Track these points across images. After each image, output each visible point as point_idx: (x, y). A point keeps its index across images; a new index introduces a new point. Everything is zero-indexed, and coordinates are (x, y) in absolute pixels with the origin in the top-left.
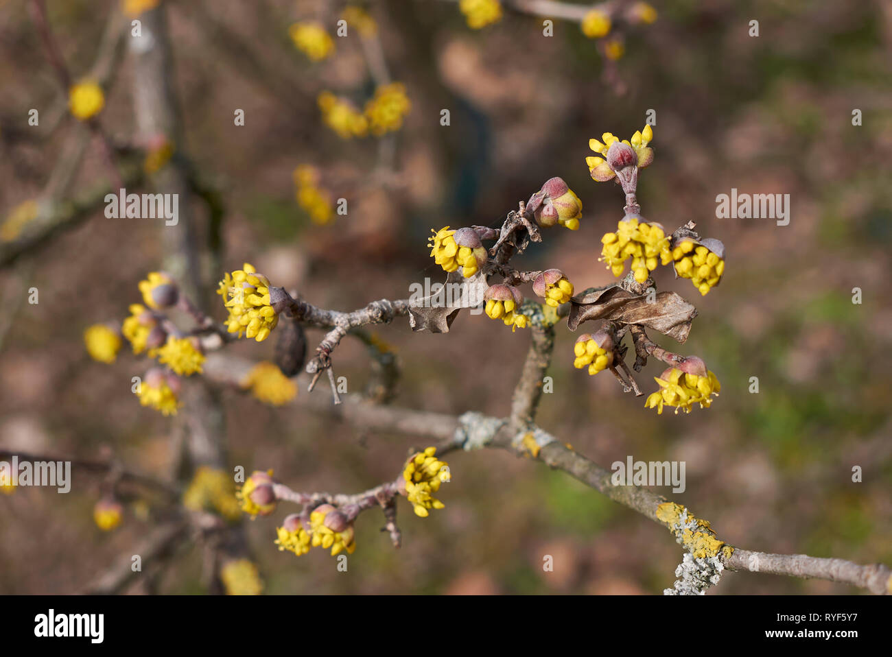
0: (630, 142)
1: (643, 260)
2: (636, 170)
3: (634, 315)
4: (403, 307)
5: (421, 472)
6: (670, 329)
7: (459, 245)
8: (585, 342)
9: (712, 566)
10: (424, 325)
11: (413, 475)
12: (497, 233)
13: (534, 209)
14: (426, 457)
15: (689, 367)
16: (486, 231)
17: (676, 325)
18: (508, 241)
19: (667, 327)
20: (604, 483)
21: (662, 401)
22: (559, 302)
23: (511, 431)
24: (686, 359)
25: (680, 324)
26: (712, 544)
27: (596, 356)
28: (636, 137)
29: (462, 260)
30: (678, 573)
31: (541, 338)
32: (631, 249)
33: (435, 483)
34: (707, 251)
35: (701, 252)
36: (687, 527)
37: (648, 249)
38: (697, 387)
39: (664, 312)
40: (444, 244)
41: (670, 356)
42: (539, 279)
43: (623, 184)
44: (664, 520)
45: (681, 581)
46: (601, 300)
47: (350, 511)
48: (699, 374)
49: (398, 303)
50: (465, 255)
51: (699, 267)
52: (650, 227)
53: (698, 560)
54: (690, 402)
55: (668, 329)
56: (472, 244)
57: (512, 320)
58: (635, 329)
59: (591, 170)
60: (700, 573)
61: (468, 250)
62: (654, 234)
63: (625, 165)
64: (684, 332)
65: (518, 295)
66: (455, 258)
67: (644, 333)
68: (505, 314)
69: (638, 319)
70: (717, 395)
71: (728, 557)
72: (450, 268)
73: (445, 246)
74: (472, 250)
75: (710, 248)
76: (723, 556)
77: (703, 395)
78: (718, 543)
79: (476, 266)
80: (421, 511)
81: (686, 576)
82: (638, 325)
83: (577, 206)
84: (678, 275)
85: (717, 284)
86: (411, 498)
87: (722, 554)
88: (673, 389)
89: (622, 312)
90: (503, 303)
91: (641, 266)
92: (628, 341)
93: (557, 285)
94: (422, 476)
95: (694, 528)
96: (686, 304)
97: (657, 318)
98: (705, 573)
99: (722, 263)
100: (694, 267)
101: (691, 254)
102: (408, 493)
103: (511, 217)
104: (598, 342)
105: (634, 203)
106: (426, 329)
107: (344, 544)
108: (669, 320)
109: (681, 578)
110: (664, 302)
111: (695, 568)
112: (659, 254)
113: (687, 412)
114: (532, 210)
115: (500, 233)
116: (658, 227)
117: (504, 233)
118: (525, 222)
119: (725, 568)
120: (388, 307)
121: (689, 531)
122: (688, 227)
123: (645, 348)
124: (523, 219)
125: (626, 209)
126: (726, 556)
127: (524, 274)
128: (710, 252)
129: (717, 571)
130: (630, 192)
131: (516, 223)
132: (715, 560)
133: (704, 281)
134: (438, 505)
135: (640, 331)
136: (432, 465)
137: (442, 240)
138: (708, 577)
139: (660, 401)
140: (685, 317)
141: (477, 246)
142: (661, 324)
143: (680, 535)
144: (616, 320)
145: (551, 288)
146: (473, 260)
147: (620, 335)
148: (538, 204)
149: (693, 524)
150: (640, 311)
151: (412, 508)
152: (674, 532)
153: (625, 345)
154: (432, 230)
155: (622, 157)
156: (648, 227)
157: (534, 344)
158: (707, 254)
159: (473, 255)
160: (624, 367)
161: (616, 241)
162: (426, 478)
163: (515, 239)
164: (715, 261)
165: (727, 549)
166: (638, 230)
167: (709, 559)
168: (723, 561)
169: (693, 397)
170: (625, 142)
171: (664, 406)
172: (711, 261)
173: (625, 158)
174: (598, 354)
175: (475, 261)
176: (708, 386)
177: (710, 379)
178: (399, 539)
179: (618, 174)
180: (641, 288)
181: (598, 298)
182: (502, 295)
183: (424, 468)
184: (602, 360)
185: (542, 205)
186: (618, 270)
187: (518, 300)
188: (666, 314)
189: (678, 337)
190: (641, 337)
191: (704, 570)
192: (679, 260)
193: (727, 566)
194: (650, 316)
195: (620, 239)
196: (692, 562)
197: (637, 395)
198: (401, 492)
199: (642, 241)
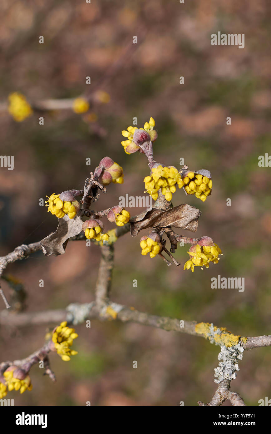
0: (143, 128)
1: (168, 188)
2: (151, 142)
3: (167, 221)
4: (34, 247)
5: (61, 336)
6: (187, 225)
7: (63, 201)
8: (145, 240)
9: (237, 350)
10: (51, 252)
11: (57, 339)
12: (82, 192)
13: (99, 175)
14: (62, 328)
15: (204, 242)
16: (76, 191)
17: (190, 222)
18: (88, 196)
19: (185, 224)
20: (159, 322)
21: (193, 264)
22: (123, 223)
23: (98, 308)
24: (200, 239)
25: (192, 221)
26: (233, 338)
27: (153, 246)
28: (146, 126)
29: (67, 209)
30: (219, 359)
31: (107, 253)
32: (161, 183)
33: (70, 341)
34: (202, 176)
35: (199, 177)
36: (215, 333)
37: (170, 181)
38: (210, 253)
39: (183, 216)
40: (55, 203)
41: (191, 239)
42: (110, 213)
43: (145, 151)
44: (200, 333)
45: (222, 362)
46: (146, 217)
47: (26, 367)
48: (211, 245)
49: (31, 245)
50: (68, 206)
51: (200, 185)
52: (169, 168)
53: (229, 348)
54: (208, 261)
55: (186, 225)
56: (71, 199)
57: (100, 238)
58: (167, 230)
59: (125, 148)
60: (232, 355)
61: (69, 203)
62: (172, 172)
63: (144, 141)
64: (195, 225)
65: (101, 223)
66: (62, 210)
67: (173, 231)
68: (96, 235)
69: (169, 224)
70: (222, 255)
71: (245, 343)
72: (61, 216)
73: (56, 204)
74: (71, 202)
75: (203, 175)
76: (242, 343)
77: (214, 256)
78: (237, 337)
79: (75, 211)
80: (66, 358)
81: (224, 358)
82: (169, 227)
83: (121, 170)
84: (187, 194)
85: (210, 194)
86: (59, 352)
87: (241, 342)
88: (199, 257)
89: (160, 221)
90: (94, 229)
91: (167, 191)
92: (165, 237)
93: (121, 214)
94: (62, 339)
95: (220, 332)
96: (194, 209)
97: (179, 220)
98: (234, 355)
99: (211, 181)
100: (197, 186)
101: (194, 179)
102: (57, 349)
103: (87, 182)
104: (153, 239)
105: (153, 161)
106: (53, 254)
107: (26, 385)
108: (187, 220)
109: (222, 361)
110: (182, 210)
111: (228, 353)
112: (177, 183)
113: (208, 268)
114: (97, 176)
115: (83, 192)
116: (173, 168)
117: (86, 191)
118: (96, 183)
119: (245, 350)
120: (26, 248)
121: (217, 335)
122: (184, 169)
123: (175, 239)
124: (94, 182)
125: (149, 165)
126: (244, 343)
127: (100, 212)
128: (203, 176)
129: (240, 352)
130: (150, 155)
131: (91, 184)
132: (238, 346)
133: (202, 193)
134: (73, 353)
135: (170, 230)
136: (67, 331)
137: (53, 201)
138: (236, 356)
139: (192, 265)
140: (195, 216)
141: (73, 200)
142: (182, 223)
143: (212, 338)
144: (157, 227)
145: (118, 216)
146: (73, 207)
147: (161, 234)
148: (100, 173)
149: (218, 331)
150: (169, 218)
151: (60, 358)
152: (208, 338)
153: (164, 239)
154: (47, 196)
155: (142, 137)
156: (168, 169)
157: (104, 257)
158: (202, 178)
159: (72, 205)
160: (166, 251)
161: (152, 179)
162: (64, 339)
163: (92, 193)
164: (207, 181)
165: (243, 339)
166: (163, 171)
167: (234, 347)
168: (243, 346)
169: (210, 258)
170: (141, 129)
171: (194, 266)
172: (205, 181)
173: (144, 137)
174: (154, 245)
175: (75, 208)
176: (216, 251)
177: (216, 247)
178: (55, 377)
179: (141, 147)
180: (166, 207)
181: (144, 216)
182: (92, 225)
183: (62, 334)
184: (157, 248)
185: (103, 173)
186: (155, 197)
187: (102, 226)
188: (184, 217)
189: (192, 229)
190: (171, 233)
191: (233, 353)
192: (188, 184)
193: (245, 348)
194: (175, 220)
195: (154, 178)
196: (226, 350)
197: (177, 265)
198: (52, 350)
199: (167, 177)
